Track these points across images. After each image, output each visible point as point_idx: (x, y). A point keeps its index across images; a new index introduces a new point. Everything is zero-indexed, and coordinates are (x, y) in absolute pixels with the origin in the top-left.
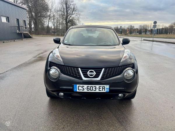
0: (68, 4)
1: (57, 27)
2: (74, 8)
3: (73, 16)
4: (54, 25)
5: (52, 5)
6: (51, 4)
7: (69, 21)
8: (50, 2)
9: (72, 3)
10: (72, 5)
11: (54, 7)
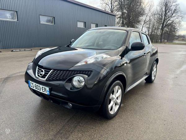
0: (168, 5)
1: (152, 33)
2: (175, 10)
3: (172, 19)
4: (149, 31)
5: (150, 8)
6: (148, 8)
7: (166, 26)
8: (147, 6)
9: (174, 4)
10: (174, 6)
11: (152, 10)
